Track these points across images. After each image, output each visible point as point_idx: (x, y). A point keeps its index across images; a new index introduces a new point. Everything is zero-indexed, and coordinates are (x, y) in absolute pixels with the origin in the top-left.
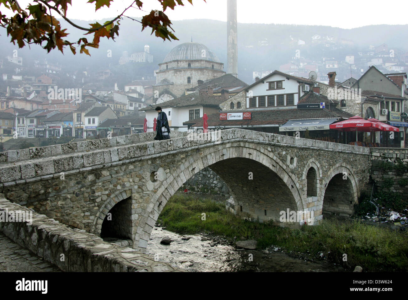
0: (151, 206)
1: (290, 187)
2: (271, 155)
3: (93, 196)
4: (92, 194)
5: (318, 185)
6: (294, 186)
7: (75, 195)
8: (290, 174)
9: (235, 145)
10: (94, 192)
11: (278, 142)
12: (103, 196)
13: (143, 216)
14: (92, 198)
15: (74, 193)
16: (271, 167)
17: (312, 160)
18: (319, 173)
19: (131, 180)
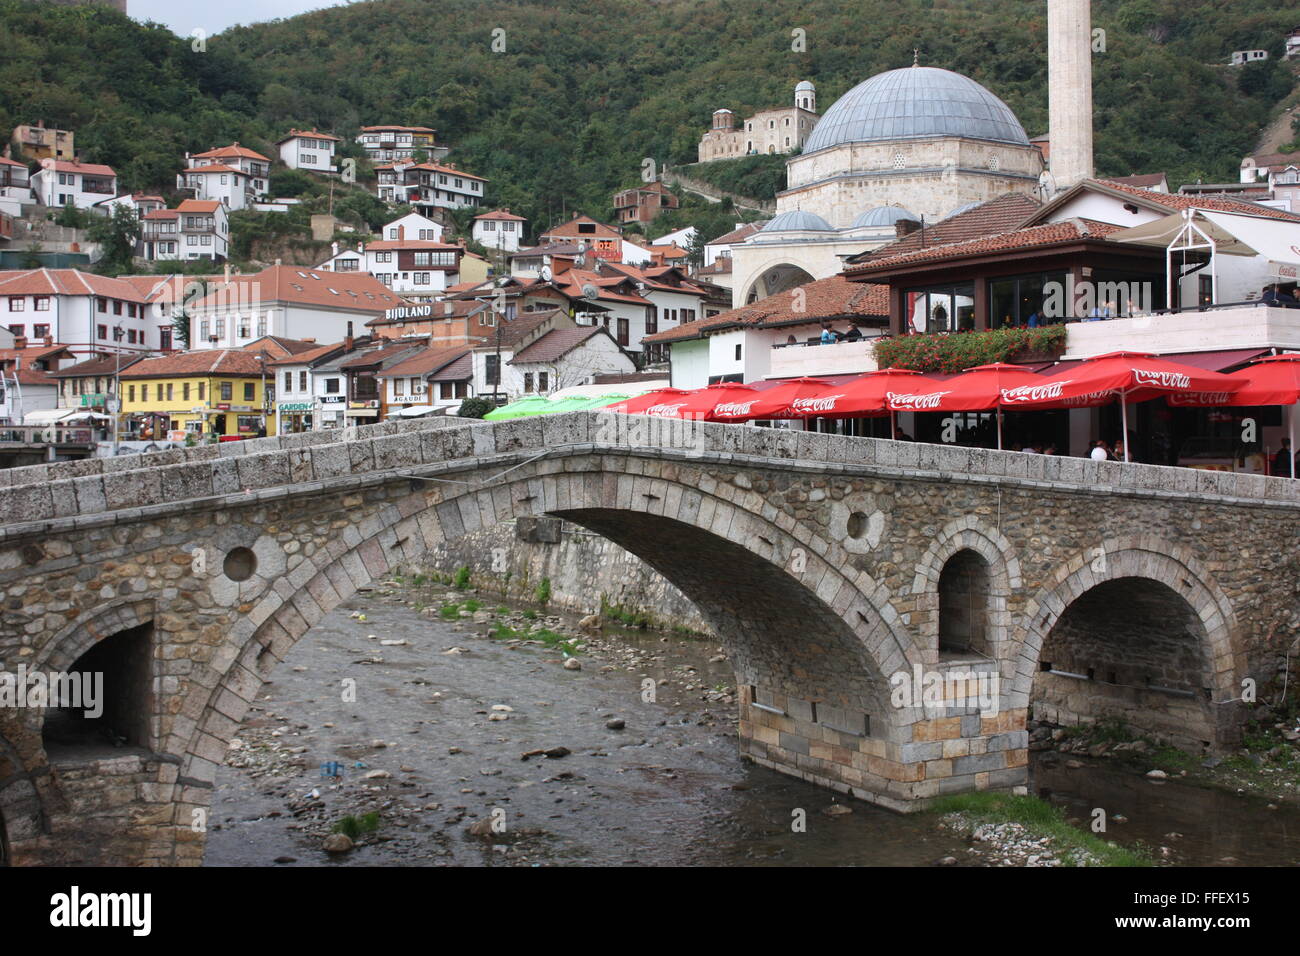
0: (229, 652)
1: (851, 619)
2: (754, 502)
3: (15, 616)
4: (12, 608)
8: (850, 572)
9: (581, 465)
10: (16, 604)
11: (785, 453)
12: (48, 615)
13: (198, 684)
14: (10, 622)
16: (754, 545)
19: (152, 572)
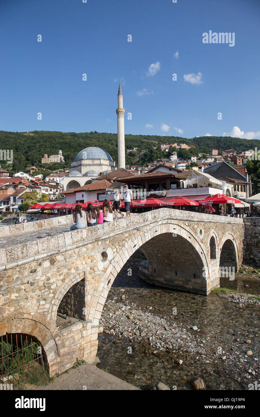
0: (102, 285)
1: (200, 254)
2: (188, 229)
3: (48, 283)
4: (47, 281)
5: (217, 250)
6: (202, 252)
7: (29, 285)
8: (200, 243)
9: (164, 222)
10: (48, 279)
11: (192, 218)
12: (58, 282)
13: (95, 296)
14: (46, 286)
15: (28, 283)
16: (188, 239)
17: (213, 230)
18: (217, 240)
19: (84, 263)
